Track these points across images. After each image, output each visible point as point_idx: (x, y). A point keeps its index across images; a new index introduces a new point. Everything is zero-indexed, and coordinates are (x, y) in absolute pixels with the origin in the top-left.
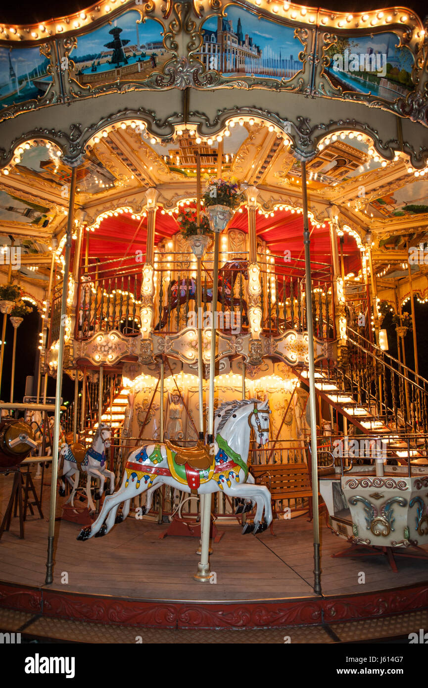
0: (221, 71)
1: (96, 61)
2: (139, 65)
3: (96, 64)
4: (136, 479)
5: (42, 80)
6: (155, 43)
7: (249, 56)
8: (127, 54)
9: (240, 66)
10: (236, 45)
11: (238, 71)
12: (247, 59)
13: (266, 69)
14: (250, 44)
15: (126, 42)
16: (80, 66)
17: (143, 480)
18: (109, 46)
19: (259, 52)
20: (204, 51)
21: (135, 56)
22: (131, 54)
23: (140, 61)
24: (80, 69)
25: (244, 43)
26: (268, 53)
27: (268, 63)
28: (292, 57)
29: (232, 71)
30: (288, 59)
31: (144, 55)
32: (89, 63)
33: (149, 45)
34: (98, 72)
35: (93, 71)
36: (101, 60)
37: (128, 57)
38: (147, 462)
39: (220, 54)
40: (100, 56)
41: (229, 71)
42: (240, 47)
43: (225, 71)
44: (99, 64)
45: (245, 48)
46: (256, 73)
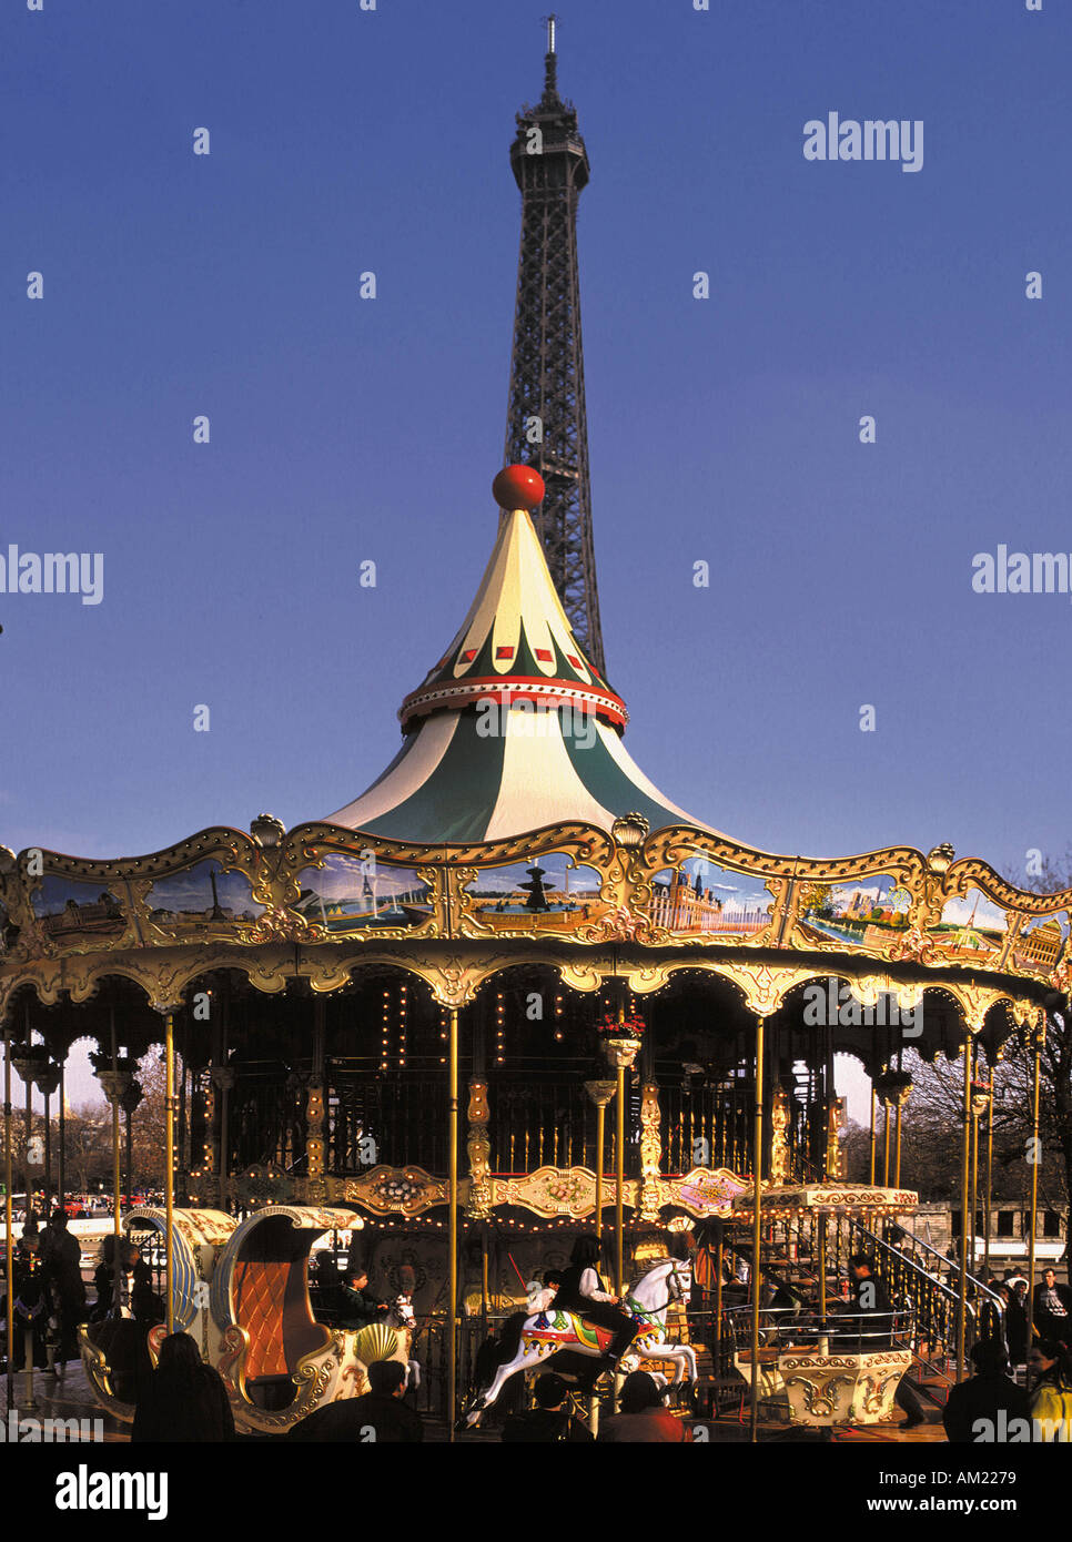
0: (671, 928)
1: (504, 901)
2: (566, 915)
3: (503, 903)
4: (538, 1346)
5: (418, 907)
6: (589, 893)
7: (708, 911)
8: (550, 901)
9: (694, 923)
10: (692, 901)
11: (693, 928)
12: (705, 915)
13: (726, 924)
14: (710, 898)
15: (549, 887)
16: (480, 901)
17: (548, 1347)
18: (524, 886)
19: (720, 906)
20: (652, 905)
21: (561, 904)
22: (556, 901)
23: (567, 910)
24: (479, 905)
25: (702, 897)
26: (731, 906)
27: (729, 917)
28: (759, 910)
29: (686, 928)
30: (755, 911)
31: (573, 905)
32: (494, 901)
33: (581, 894)
34: (506, 912)
35: (497, 910)
36: (511, 901)
37: (550, 904)
38: (551, 1330)
39: (672, 910)
40: (509, 896)
41: (681, 929)
42: (698, 902)
43: (677, 929)
44: (507, 904)
45: (704, 903)
46: (714, 929)
